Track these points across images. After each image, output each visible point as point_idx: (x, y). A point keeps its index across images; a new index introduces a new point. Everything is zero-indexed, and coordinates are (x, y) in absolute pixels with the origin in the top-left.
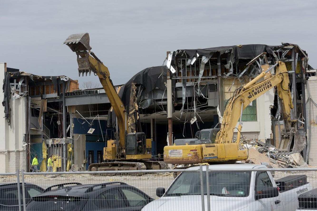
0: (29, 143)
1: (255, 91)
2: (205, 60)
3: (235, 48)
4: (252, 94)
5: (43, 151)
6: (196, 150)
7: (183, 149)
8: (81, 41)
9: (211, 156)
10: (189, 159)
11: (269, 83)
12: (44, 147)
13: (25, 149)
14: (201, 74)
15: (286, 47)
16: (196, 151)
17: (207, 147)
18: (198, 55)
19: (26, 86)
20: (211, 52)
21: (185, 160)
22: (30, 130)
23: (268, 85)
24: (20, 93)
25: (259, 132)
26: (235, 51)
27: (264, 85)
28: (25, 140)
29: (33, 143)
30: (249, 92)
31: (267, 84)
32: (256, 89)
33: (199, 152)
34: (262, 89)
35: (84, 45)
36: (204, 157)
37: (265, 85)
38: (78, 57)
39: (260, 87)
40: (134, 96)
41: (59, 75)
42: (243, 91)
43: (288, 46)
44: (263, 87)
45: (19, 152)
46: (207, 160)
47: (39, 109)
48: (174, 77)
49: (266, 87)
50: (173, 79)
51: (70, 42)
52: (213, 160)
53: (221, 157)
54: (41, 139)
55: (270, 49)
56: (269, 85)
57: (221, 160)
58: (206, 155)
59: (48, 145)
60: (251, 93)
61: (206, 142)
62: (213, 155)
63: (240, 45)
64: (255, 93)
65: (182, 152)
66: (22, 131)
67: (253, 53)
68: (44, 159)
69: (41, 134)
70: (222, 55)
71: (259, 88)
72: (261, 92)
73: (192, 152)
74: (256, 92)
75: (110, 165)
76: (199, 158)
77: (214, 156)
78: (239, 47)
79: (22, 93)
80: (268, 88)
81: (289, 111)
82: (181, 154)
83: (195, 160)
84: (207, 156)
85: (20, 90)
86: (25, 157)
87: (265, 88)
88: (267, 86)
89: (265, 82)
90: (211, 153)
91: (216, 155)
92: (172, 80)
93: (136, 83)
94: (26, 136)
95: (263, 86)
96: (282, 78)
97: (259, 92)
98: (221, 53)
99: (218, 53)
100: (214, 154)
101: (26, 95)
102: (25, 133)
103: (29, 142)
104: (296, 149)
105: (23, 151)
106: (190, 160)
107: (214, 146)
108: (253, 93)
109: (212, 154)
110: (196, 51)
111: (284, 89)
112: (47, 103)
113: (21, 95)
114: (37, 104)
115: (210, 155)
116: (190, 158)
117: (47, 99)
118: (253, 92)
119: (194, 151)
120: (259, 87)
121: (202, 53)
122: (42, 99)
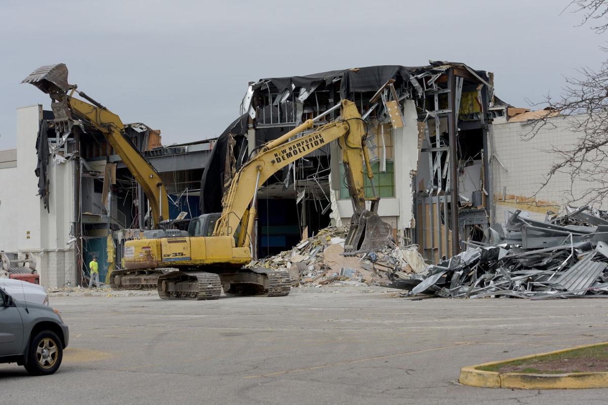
0: (81, 238)
1: (288, 151)
2: (304, 95)
3: (347, 74)
4: (282, 157)
5: (108, 250)
6: (150, 247)
7: (135, 246)
8: (46, 78)
9: (178, 257)
10: (140, 261)
11: (319, 136)
12: (110, 244)
13: (73, 247)
14: (298, 120)
15: (435, 69)
16: (150, 249)
17: (169, 242)
18: (293, 86)
19: (75, 142)
20: (312, 81)
21: (136, 263)
22: (83, 215)
23: (316, 140)
24: (67, 155)
25: (399, 216)
26: (346, 79)
27: (308, 141)
28: (73, 233)
29: (87, 238)
30: (275, 152)
31: (314, 139)
32: (290, 149)
33: (154, 251)
34: (303, 147)
35: (54, 83)
36: (165, 258)
37: (311, 140)
38: (53, 101)
39: (299, 145)
40: (231, 156)
41: (130, 123)
42: (264, 152)
43: (441, 67)
44: (305, 144)
45: (64, 251)
46: (170, 263)
47: (102, 179)
48: (260, 126)
49: (311, 144)
50: (257, 128)
51: (39, 78)
52: (180, 262)
53: (198, 258)
54: (107, 230)
55: (407, 72)
56: (318, 140)
57: (198, 263)
58: (168, 256)
59: (116, 241)
60: (278, 155)
61: (174, 235)
62: (182, 255)
63: (356, 69)
64: (287, 154)
65: (133, 251)
66: (69, 217)
67: (377, 81)
68: (111, 263)
69: (107, 222)
70: (328, 85)
71: (296, 146)
72: (300, 152)
73: (144, 250)
74: (290, 153)
75: (136, 273)
76: (154, 259)
77: (184, 256)
78: (354, 71)
79: (69, 155)
80: (316, 145)
81: (361, 183)
82: (132, 254)
83: (148, 263)
84: (171, 257)
85: (65, 149)
86: (74, 261)
87: (310, 146)
88: (315, 142)
89: (310, 136)
90: (177, 252)
91: (188, 255)
92: (256, 130)
93: (235, 135)
94: (76, 224)
95: (305, 142)
96: (346, 129)
97: (297, 153)
98: (328, 83)
99: (323, 82)
100: (184, 254)
101: (75, 157)
102: (73, 219)
103: (80, 236)
104: (369, 245)
105: (70, 250)
106: (142, 262)
107: (185, 241)
108: (282, 155)
109: (179, 253)
110: (291, 80)
111: (352, 146)
112: (117, 169)
113: (67, 158)
114: (100, 172)
115: (176, 255)
116: (142, 260)
117: (115, 162)
118: (283, 153)
119: (147, 249)
120: (297, 144)
121: (299, 83)
122: (107, 163)
